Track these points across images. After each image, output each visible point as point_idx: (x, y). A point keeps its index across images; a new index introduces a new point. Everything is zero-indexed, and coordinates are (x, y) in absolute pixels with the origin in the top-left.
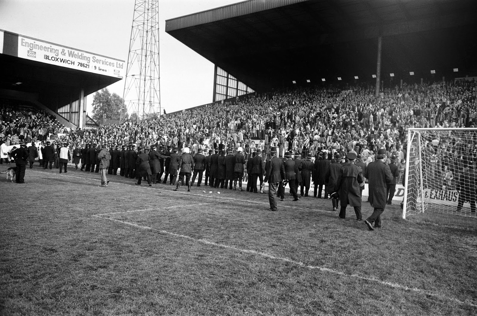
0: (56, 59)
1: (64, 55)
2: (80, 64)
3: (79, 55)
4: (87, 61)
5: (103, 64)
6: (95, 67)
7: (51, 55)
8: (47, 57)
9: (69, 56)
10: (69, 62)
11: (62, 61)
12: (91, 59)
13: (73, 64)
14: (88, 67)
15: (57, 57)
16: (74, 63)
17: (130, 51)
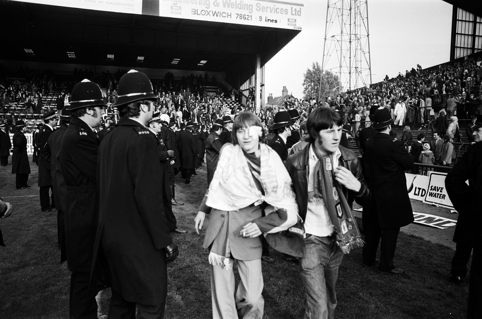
0: (207, 13)
1: (218, 5)
2: (239, 16)
3: (237, 4)
4: (249, 10)
5: (271, 12)
6: (261, 18)
7: (200, 8)
8: (195, 12)
9: (224, 7)
10: (224, 15)
11: (215, 14)
12: (255, 7)
13: (229, 17)
14: (250, 18)
15: (207, 10)
16: (231, 15)
17: (328, 7)
